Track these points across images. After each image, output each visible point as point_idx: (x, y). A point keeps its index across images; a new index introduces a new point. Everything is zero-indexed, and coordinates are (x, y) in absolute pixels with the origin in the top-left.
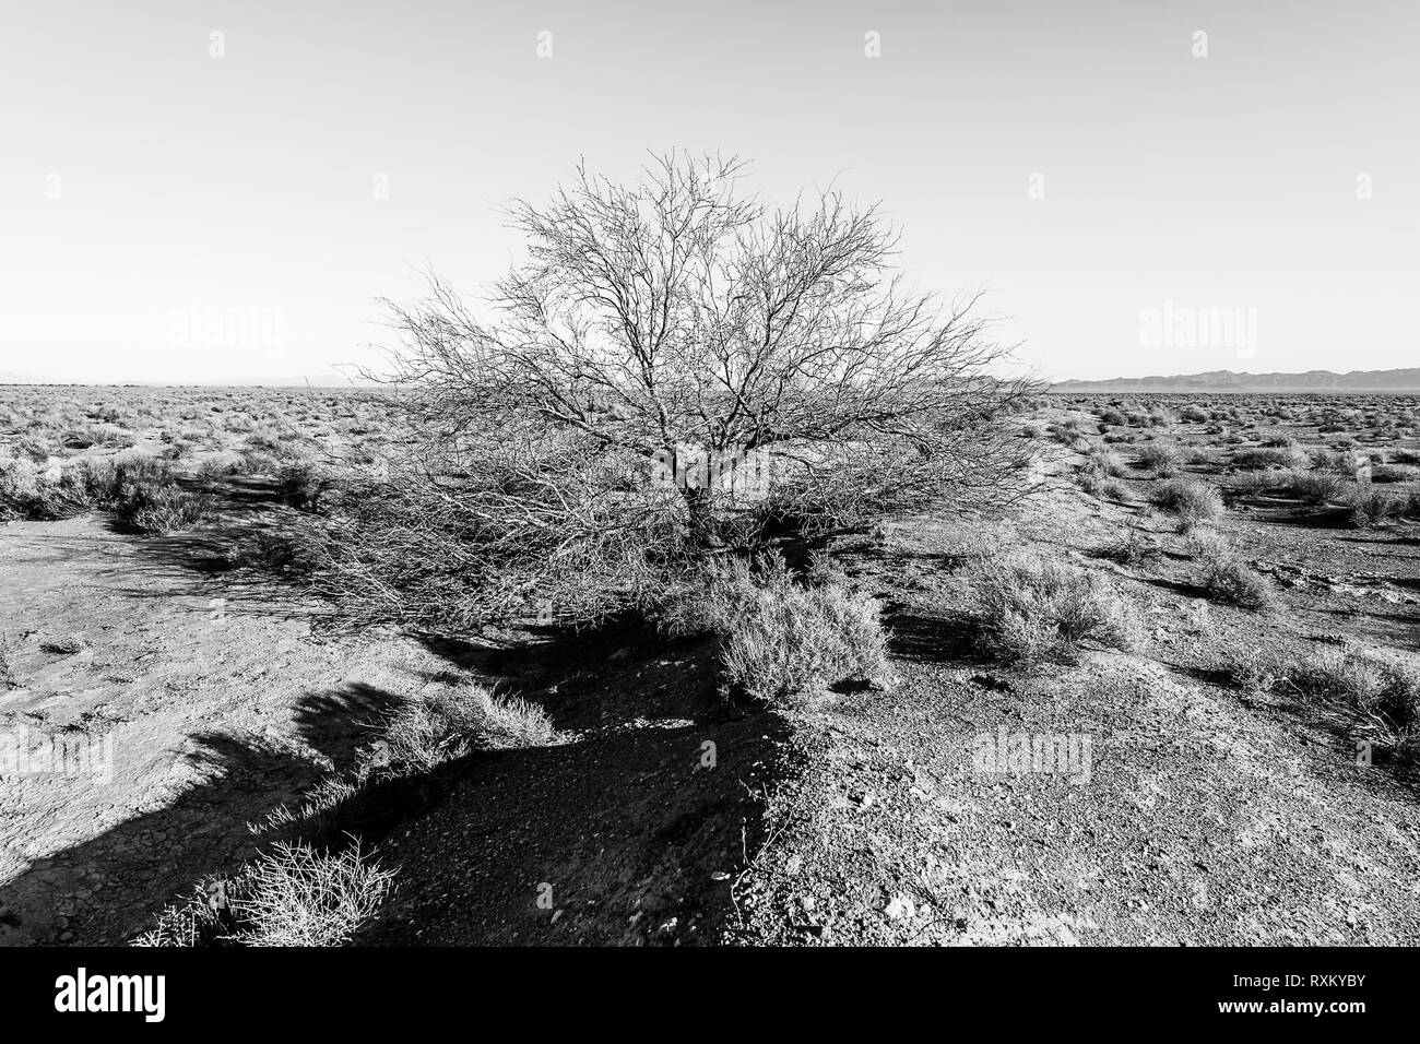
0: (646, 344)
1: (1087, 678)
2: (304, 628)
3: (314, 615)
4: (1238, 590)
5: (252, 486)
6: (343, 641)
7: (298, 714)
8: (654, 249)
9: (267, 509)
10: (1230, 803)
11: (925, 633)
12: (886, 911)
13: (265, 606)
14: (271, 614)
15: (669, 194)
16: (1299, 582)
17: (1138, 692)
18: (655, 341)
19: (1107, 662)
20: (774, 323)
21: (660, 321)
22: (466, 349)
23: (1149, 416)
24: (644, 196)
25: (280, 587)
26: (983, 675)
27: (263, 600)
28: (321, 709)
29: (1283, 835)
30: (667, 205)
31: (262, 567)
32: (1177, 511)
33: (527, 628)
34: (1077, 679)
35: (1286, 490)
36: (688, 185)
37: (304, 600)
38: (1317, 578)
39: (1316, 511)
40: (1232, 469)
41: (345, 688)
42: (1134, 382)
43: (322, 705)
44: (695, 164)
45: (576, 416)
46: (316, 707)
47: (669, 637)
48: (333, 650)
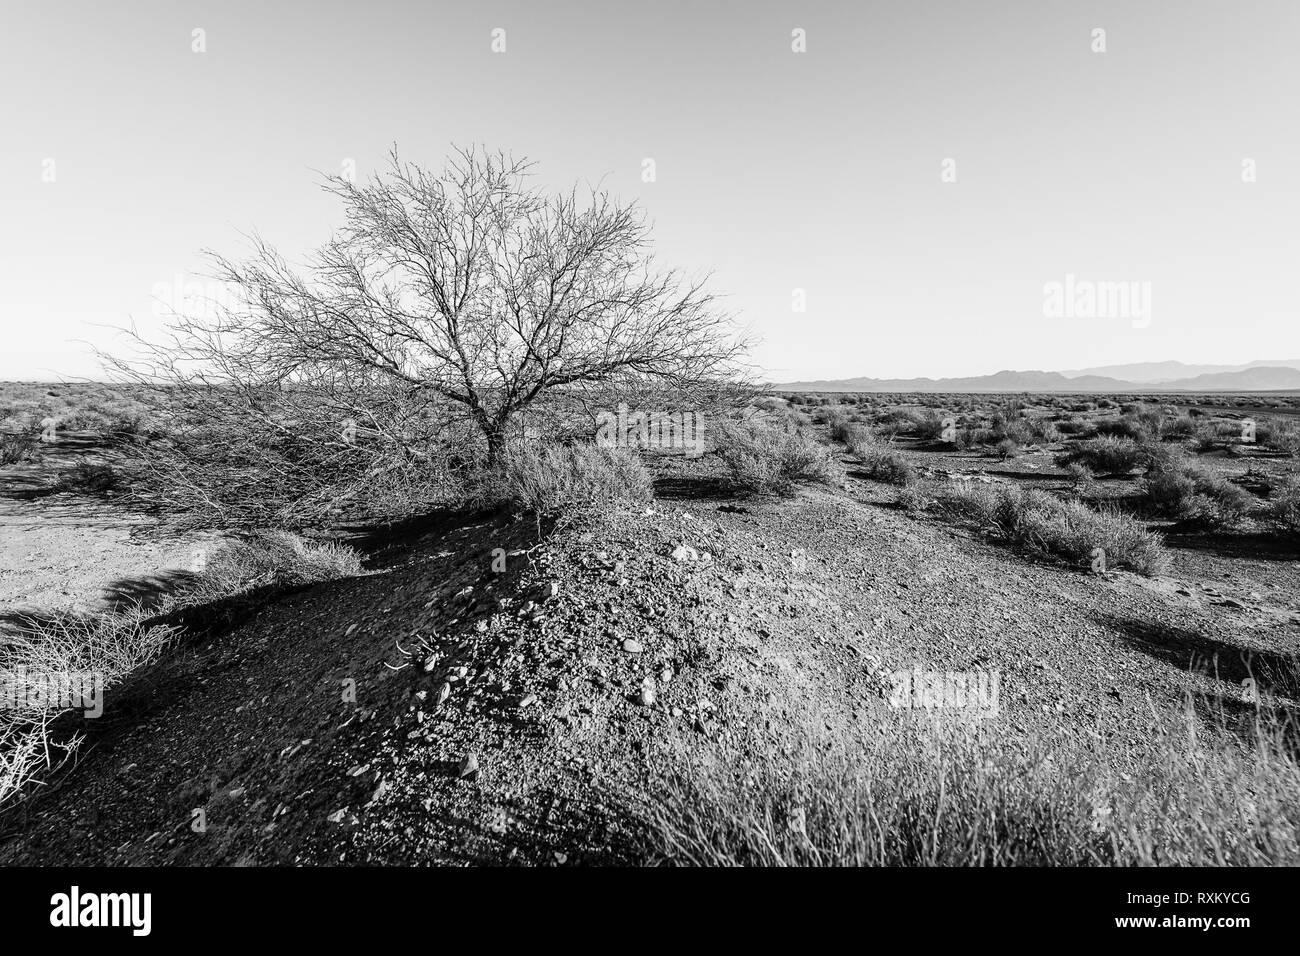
0: (451, 303)
1: (802, 504)
2: (125, 535)
3: (135, 526)
4: (893, 472)
5: (81, 438)
6: (163, 542)
7: (110, 594)
8: (458, 226)
9: (95, 453)
10: (912, 562)
11: (680, 485)
12: (673, 554)
13: (83, 521)
14: (90, 526)
15: (470, 180)
16: (928, 474)
17: (840, 512)
18: (458, 301)
19: (813, 495)
20: (557, 287)
21: (462, 288)
22: (291, 306)
23: (820, 399)
24: (449, 178)
25: (103, 507)
26: (726, 505)
27: (83, 517)
28: (135, 589)
29: (951, 576)
30: (468, 190)
31: (84, 492)
32: (844, 442)
33: (343, 529)
34: (795, 506)
35: (911, 433)
36: (486, 175)
37: (126, 516)
38: (939, 471)
39: (932, 443)
40: (877, 423)
41: (162, 574)
42: (808, 384)
43: (135, 586)
44: (491, 159)
45: (391, 365)
46: (130, 588)
47: (470, 512)
48: (149, 547)
